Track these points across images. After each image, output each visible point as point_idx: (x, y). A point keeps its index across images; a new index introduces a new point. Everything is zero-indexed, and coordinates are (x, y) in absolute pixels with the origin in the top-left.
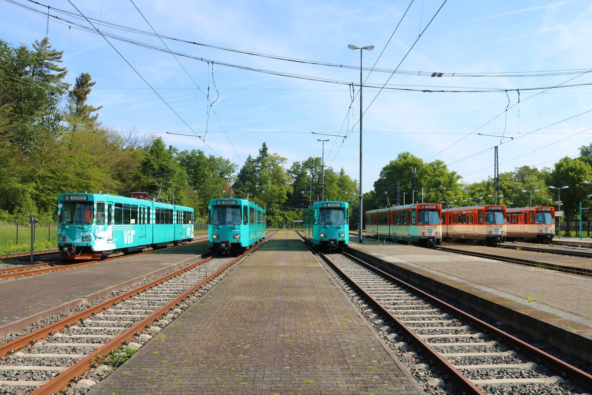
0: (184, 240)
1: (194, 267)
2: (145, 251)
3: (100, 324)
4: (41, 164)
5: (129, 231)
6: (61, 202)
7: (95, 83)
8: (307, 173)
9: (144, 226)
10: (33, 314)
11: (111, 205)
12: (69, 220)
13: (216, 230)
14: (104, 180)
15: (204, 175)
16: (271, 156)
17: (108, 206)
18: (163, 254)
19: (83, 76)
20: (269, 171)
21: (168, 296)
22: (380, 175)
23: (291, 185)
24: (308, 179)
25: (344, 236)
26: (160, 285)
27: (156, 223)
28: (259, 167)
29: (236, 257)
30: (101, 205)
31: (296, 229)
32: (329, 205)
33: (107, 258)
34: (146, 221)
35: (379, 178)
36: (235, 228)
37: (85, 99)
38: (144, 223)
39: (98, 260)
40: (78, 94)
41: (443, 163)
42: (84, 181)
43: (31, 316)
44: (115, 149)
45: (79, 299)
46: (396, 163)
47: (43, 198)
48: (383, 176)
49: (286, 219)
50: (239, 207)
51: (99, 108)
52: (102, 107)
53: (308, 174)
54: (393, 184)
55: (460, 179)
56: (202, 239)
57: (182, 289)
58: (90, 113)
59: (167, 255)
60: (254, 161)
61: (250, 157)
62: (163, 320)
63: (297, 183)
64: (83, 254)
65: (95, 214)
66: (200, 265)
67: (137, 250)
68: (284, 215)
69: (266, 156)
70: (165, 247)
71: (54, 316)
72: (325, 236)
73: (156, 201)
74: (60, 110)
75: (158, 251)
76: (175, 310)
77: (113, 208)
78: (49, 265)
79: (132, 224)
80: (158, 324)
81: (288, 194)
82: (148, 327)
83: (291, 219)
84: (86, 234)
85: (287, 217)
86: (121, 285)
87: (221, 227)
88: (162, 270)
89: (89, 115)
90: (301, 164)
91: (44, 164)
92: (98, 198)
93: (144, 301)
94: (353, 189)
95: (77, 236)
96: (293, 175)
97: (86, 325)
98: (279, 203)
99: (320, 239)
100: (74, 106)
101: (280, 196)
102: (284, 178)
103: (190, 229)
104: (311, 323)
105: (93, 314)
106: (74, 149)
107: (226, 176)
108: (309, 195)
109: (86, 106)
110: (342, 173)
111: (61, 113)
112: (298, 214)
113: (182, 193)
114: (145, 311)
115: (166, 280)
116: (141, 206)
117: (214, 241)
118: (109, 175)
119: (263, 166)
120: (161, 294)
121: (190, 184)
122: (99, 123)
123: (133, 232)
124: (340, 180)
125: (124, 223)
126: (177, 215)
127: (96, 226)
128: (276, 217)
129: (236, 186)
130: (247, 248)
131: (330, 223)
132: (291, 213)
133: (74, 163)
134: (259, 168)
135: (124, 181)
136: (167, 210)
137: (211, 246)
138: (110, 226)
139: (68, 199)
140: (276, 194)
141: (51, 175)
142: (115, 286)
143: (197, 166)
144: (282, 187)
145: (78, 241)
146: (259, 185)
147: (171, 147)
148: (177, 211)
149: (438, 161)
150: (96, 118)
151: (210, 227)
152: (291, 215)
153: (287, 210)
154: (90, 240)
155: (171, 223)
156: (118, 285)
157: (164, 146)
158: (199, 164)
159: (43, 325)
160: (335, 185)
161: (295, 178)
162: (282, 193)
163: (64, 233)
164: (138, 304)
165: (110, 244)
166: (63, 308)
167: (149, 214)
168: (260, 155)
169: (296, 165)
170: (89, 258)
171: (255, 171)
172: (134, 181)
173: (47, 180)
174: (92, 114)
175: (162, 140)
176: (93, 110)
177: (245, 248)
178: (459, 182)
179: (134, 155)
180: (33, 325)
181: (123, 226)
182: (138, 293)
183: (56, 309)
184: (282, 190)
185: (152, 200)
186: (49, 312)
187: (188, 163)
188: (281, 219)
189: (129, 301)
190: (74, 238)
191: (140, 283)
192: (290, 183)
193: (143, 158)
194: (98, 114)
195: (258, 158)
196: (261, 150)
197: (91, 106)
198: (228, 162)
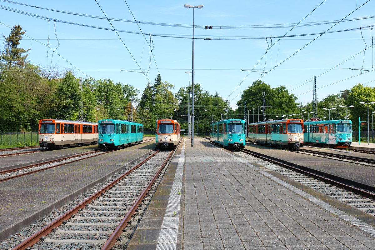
7: (25, 32)
8: (189, 95)
16: (163, 84)
19: (16, 27)
22: (242, 97)
28: (155, 91)
35: (241, 99)
37: (18, 44)
40: (13, 40)
41: (285, 88)
46: (252, 88)
51: (28, 50)
52: (30, 49)
55: (297, 100)
58: (21, 54)
60: (152, 87)
61: (148, 85)
63: (182, 103)
69: (160, 83)
90: (185, 89)
96: (180, 97)
100: (10, 49)
102: (174, 99)
107: (131, 98)
109: (19, 49)
119: (158, 91)
122: (29, 61)
124: (215, 100)
134: (155, 93)
140: (167, 111)
146: (155, 104)
149: (282, 86)
150: (26, 57)
158: (109, 90)
161: (181, 99)
168: (156, 83)
169: (182, 90)
171: (152, 94)
174: (23, 55)
176: (23, 51)
178: (296, 102)
194: (27, 55)
195: (154, 85)
196: (157, 79)
197: (23, 49)
198: (132, 88)
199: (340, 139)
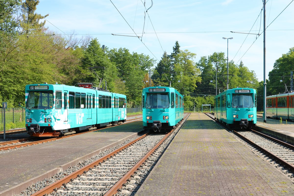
0: (119, 121)
1: (135, 143)
2: (91, 130)
3: (80, 188)
4: (4, 61)
5: (80, 114)
6: (28, 91)
8: (212, 65)
9: (90, 110)
10: (26, 180)
11: (66, 93)
12: (34, 106)
13: (149, 113)
14: (53, 74)
15: (129, 69)
16: (183, 52)
17: (64, 94)
18: (107, 132)
20: (181, 64)
21: (124, 166)
22: (274, 66)
23: (199, 76)
24: (213, 71)
25: (253, 117)
26: (114, 157)
27: (99, 108)
28: (172, 61)
29: (165, 134)
30: (59, 94)
31: (204, 112)
32: (240, 92)
33: (63, 136)
34: (92, 106)
35: (273, 68)
36: (164, 111)
37: (34, 9)
38: (90, 107)
39: (57, 137)
40: (29, 5)
42: (37, 74)
43: (26, 182)
44: (59, 49)
45: (57, 168)
46: (288, 56)
47: (6, 89)
48: (276, 67)
49: (196, 103)
50: (167, 94)
51: (46, 16)
52: (48, 15)
53: (213, 67)
54: (285, 74)
56: (131, 120)
57: (132, 160)
58: (39, 20)
59: (110, 133)
60: (169, 57)
61: (165, 54)
62: (129, 185)
63: (204, 74)
64: (45, 132)
65: (54, 101)
66: (139, 141)
67: (85, 130)
68: (194, 100)
69: (179, 52)
70: (105, 127)
71: (41, 182)
72: (237, 117)
73: (98, 90)
74: (15, 18)
75: (102, 130)
76: (135, 177)
77: (68, 95)
78: (19, 141)
79: (82, 108)
80: (126, 188)
81: (197, 83)
82: (120, 190)
83: (199, 103)
84: (48, 117)
85: (196, 101)
86: (84, 157)
87: (153, 110)
88: (111, 145)
89: (38, 22)
90: (207, 58)
91: (6, 62)
92: (56, 87)
93: (107, 170)
94: (250, 79)
95: (41, 118)
96: (201, 67)
97: (69, 189)
98: (190, 90)
99: (232, 119)
100: (26, 15)
101: (190, 85)
102: (194, 70)
103: (124, 112)
104: (256, 188)
105: (71, 180)
106: (29, 49)
107: (147, 69)
108: (214, 83)
109: (36, 14)
110: (241, 65)
111: (16, 21)
112: (205, 99)
113: (113, 84)
114: (111, 178)
115: (118, 153)
116: (88, 94)
117: (148, 121)
118: (56, 69)
119: (176, 61)
120: (118, 164)
121: (119, 76)
122: (46, 28)
123: (83, 115)
124: (240, 71)
125: (76, 108)
126: (114, 101)
127: (56, 110)
128: (188, 101)
129: (154, 77)
130: (174, 127)
131: (241, 107)
132: (200, 98)
133: (29, 60)
134: (173, 63)
135: (68, 74)
136: (107, 97)
137: (145, 125)
138: (66, 110)
139: (33, 89)
140: (187, 83)
141: (12, 70)
142: (81, 157)
143: (124, 62)
144: (192, 78)
145: (42, 123)
146: (173, 76)
147: (103, 46)
148: (115, 98)
150: (44, 24)
151: (144, 110)
152: (199, 100)
153: (196, 96)
154: (51, 122)
155: (110, 107)
156: (83, 157)
157: (98, 46)
158: (125, 60)
159: (35, 189)
160: (236, 75)
161: (203, 70)
162: (192, 82)
163: (30, 116)
164: (102, 172)
165: (66, 124)
166: (47, 176)
167: (94, 99)
168: (174, 51)
169: (203, 59)
170: (51, 135)
171: (169, 65)
172: (76, 74)
173: (8, 74)
174: (41, 21)
175: (97, 41)
176: (41, 17)
177: (172, 127)
179: (76, 53)
180: (28, 189)
181: (75, 110)
182: (100, 164)
183: (42, 176)
184: (192, 80)
185: (95, 89)
186: (38, 178)
187: (117, 59)
188: (191, 103)
189: (94, 170)
190: (38, 120)
191: (97, 156)
192: (199, 74)
193: (82, 56)
194: (45, 21)
195: (172, 54)
196: (175, 47)
197: (40, 14)
198: (148, 58)
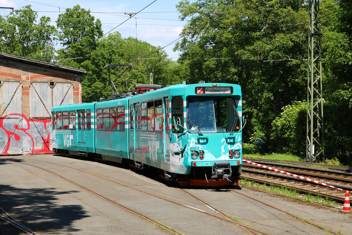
84: (235, 147)
199: (200, 154)
